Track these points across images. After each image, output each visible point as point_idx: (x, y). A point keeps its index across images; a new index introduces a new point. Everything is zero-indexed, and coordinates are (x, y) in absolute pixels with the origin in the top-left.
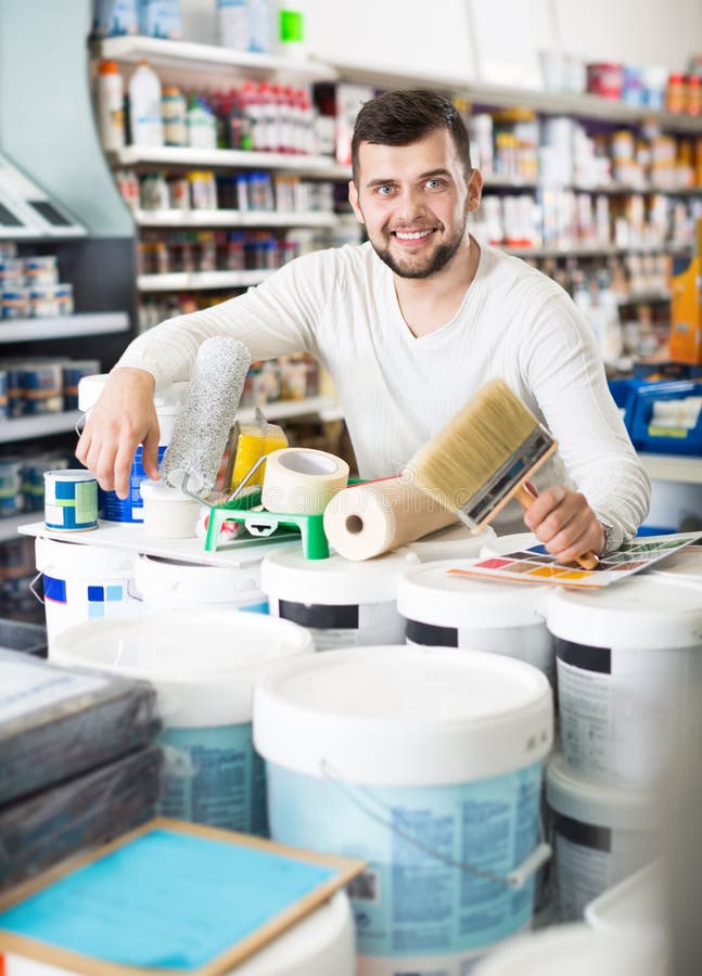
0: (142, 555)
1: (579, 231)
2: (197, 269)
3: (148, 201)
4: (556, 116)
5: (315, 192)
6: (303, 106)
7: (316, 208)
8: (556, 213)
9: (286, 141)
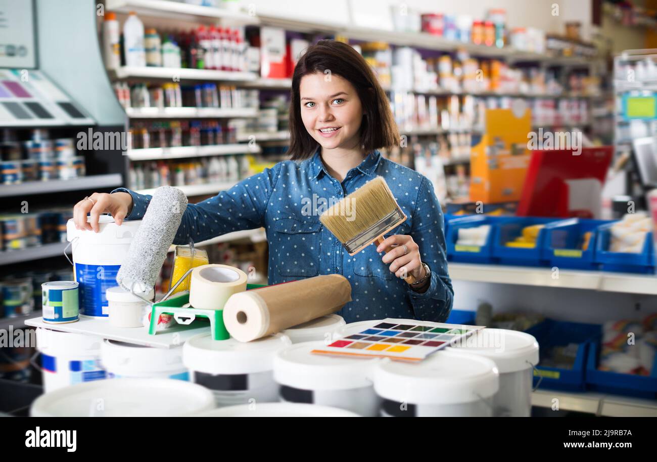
0: (105, 340)
1: (418, 119)
2: (169, 145)
3: (136, 102)
4: (403, 47)
5: (248, 96)
6: (237, 41)
7: (248, 106)
8: (403, 108)
9: (227, 63)
